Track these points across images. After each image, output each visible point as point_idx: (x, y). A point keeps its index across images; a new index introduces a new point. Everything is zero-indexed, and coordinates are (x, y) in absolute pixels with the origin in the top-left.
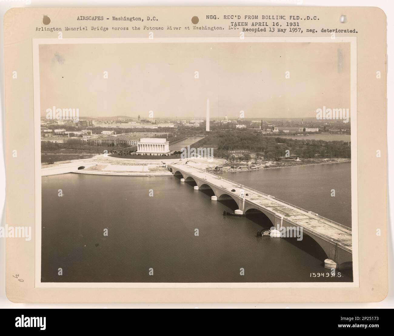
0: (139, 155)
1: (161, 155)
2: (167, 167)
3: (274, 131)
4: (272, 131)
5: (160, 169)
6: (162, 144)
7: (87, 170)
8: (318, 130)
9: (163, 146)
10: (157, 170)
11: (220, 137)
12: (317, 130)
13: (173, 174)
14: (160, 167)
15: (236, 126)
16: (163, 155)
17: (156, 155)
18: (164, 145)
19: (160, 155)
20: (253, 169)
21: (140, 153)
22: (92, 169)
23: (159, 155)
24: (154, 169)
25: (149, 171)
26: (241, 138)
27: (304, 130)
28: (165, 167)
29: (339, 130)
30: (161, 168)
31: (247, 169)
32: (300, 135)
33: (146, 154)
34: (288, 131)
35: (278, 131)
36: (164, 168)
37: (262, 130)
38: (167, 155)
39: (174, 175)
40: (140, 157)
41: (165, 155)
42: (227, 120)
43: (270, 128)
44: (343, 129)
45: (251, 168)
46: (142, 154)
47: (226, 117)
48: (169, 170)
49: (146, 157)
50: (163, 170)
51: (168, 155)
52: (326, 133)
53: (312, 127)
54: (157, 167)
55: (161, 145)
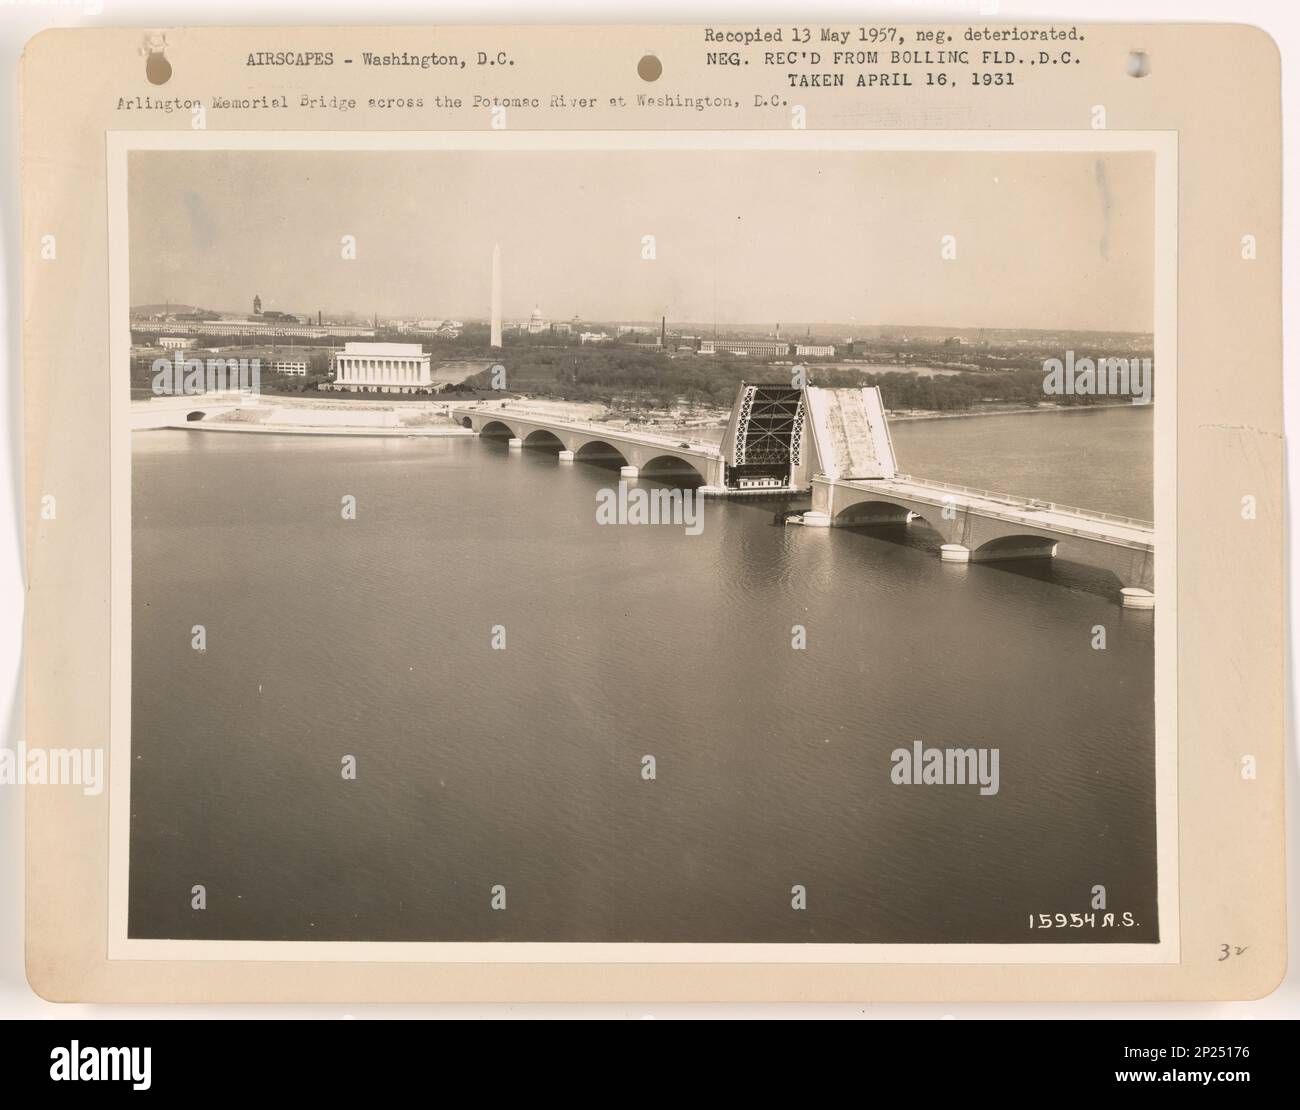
0: (343, 390)
1: (413, 392)
2: (451, 415)
3: (702, 352)
4: (696, 353)
5: (432, 420)
6: (415, 360)
7: (211, 421)
8: (832, 353)
9: (415, 365)
10: (425, 423)
11: (544, 362)
12: (831, 351)
13: (475, 432)
14: (431, 414)
15: (582, 335)
16: (417, 393)
17: (396, 391)
18: (419, 363)
19: (410, 391)
20: (691, 426)
21: (346, 387)
22: (228, 419)
23: (405, 391)
24: (416, 419)
25: (402, 424)
26: (618, 361)
27: (793, 350)
28: (447, 415)
29: (893, 355)
30: (435, 418)
31: (675, 426)
32: (782, 363)
33: (366, 389)
34: (745, 353)
35: (712, 352)
36: (443, 419)
37: (665, 348)
38: (430, 392)
39: (480, 436)
40: (345, 393)
41: (425, 392)
42: (541, 323)
43: (687, 343)
44: (903, 352)
45: (684, 423)
46: (354, 390)
47: (538, 312)
48: (459, 424)
49: (364, 394)
50: (442, 423)
51: (434, 391)
52: (856, 361)
53: (811, 343)
54: (423, 414)
55: (411, 363)
